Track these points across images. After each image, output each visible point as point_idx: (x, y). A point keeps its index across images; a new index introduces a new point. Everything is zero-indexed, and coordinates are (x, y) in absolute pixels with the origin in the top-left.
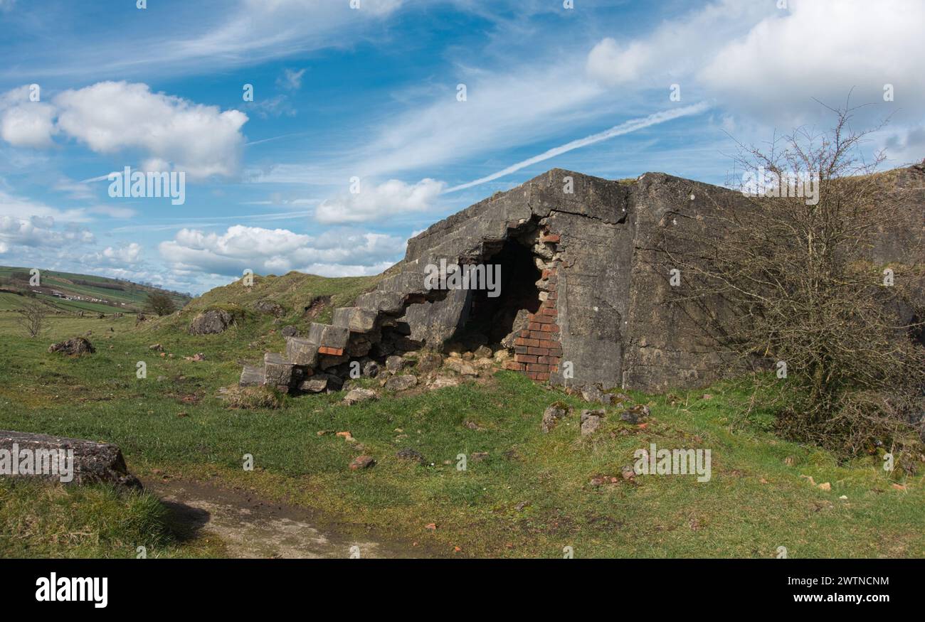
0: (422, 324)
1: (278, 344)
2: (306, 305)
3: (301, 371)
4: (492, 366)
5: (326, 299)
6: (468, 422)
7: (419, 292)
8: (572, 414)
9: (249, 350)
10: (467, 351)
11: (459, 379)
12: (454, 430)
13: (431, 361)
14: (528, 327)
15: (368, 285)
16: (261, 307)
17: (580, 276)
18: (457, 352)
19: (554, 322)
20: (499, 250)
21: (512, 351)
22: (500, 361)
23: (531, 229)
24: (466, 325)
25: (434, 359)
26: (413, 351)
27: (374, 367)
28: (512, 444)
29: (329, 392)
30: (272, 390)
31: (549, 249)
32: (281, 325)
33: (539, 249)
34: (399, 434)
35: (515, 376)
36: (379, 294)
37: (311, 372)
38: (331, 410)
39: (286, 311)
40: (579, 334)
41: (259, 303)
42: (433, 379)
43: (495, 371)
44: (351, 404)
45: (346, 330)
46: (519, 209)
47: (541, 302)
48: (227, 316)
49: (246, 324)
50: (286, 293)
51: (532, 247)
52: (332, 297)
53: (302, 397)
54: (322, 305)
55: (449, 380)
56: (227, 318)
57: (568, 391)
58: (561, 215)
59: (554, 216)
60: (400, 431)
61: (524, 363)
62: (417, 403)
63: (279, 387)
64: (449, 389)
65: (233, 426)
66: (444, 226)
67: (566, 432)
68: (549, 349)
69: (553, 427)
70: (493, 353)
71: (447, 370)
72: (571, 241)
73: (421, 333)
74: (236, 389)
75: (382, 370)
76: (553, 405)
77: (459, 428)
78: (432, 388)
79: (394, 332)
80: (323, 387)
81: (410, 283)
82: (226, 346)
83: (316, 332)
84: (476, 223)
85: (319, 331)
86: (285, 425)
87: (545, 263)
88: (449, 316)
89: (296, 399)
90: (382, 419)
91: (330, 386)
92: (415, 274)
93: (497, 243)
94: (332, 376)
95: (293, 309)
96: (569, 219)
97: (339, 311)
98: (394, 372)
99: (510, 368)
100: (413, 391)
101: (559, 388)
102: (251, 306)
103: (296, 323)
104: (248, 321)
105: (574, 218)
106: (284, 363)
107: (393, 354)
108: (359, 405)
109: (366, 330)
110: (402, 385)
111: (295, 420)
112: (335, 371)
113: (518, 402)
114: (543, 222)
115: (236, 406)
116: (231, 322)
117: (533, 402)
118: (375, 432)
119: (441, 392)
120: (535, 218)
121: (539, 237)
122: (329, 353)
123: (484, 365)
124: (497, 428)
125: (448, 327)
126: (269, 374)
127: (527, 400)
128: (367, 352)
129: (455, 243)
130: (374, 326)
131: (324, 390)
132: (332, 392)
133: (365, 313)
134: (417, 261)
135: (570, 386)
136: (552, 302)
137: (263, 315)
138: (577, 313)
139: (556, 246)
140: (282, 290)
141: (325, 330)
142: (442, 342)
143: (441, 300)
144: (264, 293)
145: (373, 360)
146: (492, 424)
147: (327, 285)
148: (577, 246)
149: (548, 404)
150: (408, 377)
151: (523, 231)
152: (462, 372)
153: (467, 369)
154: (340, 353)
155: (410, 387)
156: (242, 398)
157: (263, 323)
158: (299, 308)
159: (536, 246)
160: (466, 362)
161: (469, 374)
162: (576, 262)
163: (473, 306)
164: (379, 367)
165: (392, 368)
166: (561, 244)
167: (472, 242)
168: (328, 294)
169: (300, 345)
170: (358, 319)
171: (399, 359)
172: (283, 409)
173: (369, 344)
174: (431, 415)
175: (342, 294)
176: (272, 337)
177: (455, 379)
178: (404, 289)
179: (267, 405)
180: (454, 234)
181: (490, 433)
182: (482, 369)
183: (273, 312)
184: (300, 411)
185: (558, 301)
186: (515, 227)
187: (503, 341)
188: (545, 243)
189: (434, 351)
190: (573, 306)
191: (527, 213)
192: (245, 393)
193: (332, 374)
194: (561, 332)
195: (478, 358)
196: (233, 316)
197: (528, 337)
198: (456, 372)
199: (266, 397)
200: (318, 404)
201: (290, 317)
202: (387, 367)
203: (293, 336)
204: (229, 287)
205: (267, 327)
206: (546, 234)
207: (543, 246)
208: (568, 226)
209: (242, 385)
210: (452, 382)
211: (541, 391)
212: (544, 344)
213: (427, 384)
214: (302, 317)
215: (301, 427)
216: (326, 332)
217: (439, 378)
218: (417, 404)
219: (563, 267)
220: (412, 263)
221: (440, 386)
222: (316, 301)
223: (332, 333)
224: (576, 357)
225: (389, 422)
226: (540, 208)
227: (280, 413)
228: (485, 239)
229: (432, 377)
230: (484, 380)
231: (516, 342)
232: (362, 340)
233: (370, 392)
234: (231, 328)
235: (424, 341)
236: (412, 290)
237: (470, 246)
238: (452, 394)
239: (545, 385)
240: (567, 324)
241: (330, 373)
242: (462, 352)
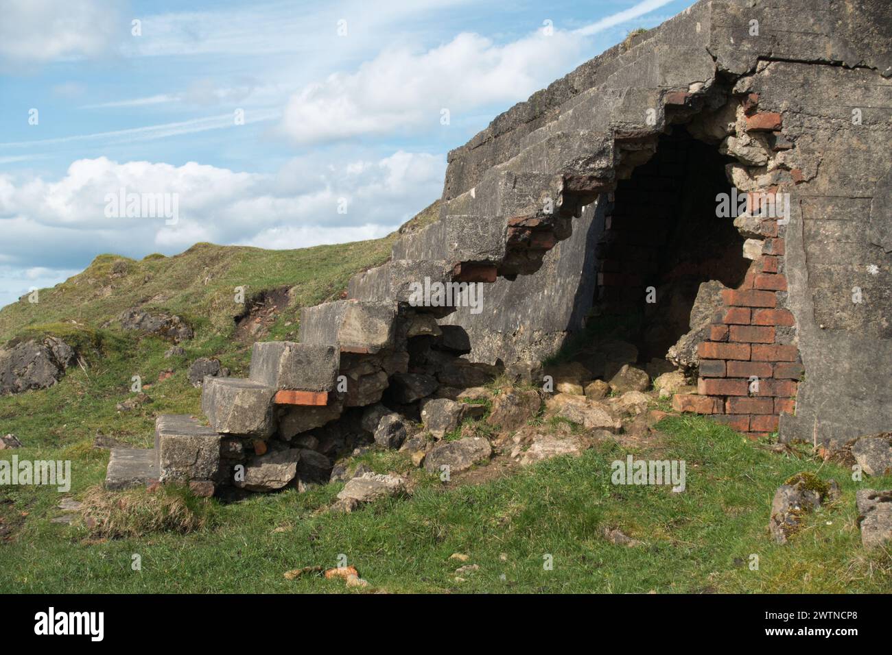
0: (492, 331)
1: (181, 399)
2: (236, 313)
3: (239, 446)
4: (651, 407)
5: (280, 295)
6: (607, 531)
7: (482, 257)
8: (836, 499)
9: (117, 417)
10: (594, 379)
11: (581, 439)
12: (579, 549)
13: (517, 405)
14: (725, 318)
15: (370, 257)
16: (139, 324)
17: (831, 198)
18: (572, 382)
19: (780, 304)
20: (650, 155)
21: (691, 373)
22: (667, 395)
23: (716, 104)
24: (587, 325)
25: (523, 401)
26: (479, 385)
27: (397, 426)
28: (708, 572)
29: (303, 487)
30: (179, 493)
31: (758, 144)
32: (185, 359)
33: (737, 145)
34: (459, 564)
35: (702, 426)
36: (398, 266)
37: (260, 446)
38: (311, 524)
39: (193, 327)
40: (837, 328)
41: (132, 316)
42: (527, 443)
43: (658, 418)
44: (353, 508)
45: (331, 350)
46: (687, 61)
47: (748, 262)
48: (63, 351)
49: (108, 363)
50: (190, 290)
51: (721, 142)
52: (291, 291)
53: (246, 502)
54: (272, 311)
55: (560, 442)
56: (63, 354)
57: (821, 454)
58: (782, 67)
59: (767, 70)
60: (463, 557)
61: (720, 396)
62: (496, 495)
63: (193, 484)
64: (561, 463)
65: (97, 577)
66: (525, 116)
67: (827, 541)
68: (774, 363)
69: (796, 531)
70: (650, 381)
71: (555, 421)
72: (807, 124)
73: (490, 350)
74: (97, 498)
75: (414, 431)
76: (793, 482)
77: (588, 545)
78: (524, 462)
79: (435, 348)
80: (288, 477)
81: (461, 240)
82: (65, 414)
83: (266, 361)
84: (594, 101)
85: (273, 358)
86: (213, 564)
87: (751, 177)
88: (549, 307)
89: (232, 508)
90: (423, 536)
91: (304, 473)
92: (473, 220)
93: (645, 138)
94: (306, 453)
95: (210, 323)
96: (799, 74)
97: (313, 313)
98: (439, 434)
99: (690, 409)
100: (486, 472)
101: (803, 448)
102: (115, 325)
103: (218, 351)
104: (112, 356)
105: (811, 72)
106: (199, 432)
107: (435, 395)
108: (369, 510)
109: (373, 347)
110: (460, 459)
111: (233, 553)
112: (312, 442)
113: (713, 480)
114: (742, 86)
115: (100, 535)
116: (74, 362)
117: (747, 480)
118: (409, 565)
119: (544, 468)
120: (724, 80)
121: (735, 120)
122: (298, 402)
123: (633, 406)
124: (671, 540)
125: (549, 334)
126: (171, 457)
127: (732, 476)
128: (380, 396)
129: (553, 147)
130: (390, 338)
131: (292, 484)
132: (310, 486)
133: (370, 311)
134: (473, 192)
135: (826, 442)
136: (773, 259)
137: (143, 341)
138: (831, 279)
139: (775, 138)
140: (180, 284)
141: (286, 353)
142: (539, 363)
143: (532, 272)
144: (142, 294)
145: (394, 411)
146: (659, 530)
147: (278, 265)
148: (821, 134)
149: (778, 482)
150: (473, 442)
151: (698, 110)
152: (587, 424)
153: (598, 416)
154: (322, 400)
155: (477, 464)
156: (114, 514)
157: (145, 357)
158: (221, 320)
159: (730, 140)
160: (595, 403)
161: (603, 428)
162: (821, 168)
163: (601, 282)
164: (407, 426)
165: (435, 426)
166: (784, 132)
167: (590, 142)
168: (281, 285)
169: (234, 389)
170: (357, 324)
171: (450, 406)
172: (204, 531)
173: (383, 377)
174: (528, 520)
175: (313, 283)
176: (167, 387)
177: (572, 439)
178: (450, 252)
179: (170, 525)
180: (549, 128)
181: (657, 550)
182: (629, 414)
183: (166, 333)
184: (243, 532)
185: (785, 257)
186: (682, 103)
187: (672, 352)
188: (751, 132)
189: (524, 382)
190: (819, 266)
191: (704, 69)
192: (118, 505)
193: (307, 448)
194: (797, 326)
195: (620, 393)
196: (77, 350)
197: (725, 340)
198: (574, 425)
199: (166, 509)
200: (280, 514)
201: (203, 340)
202: (425, 424)
203: (215, 375)
204: (60, 288)
205: (155, 367)
206: (750, 113)
207: (746, 139)
208: (799, 91)
209: (112, 487)
210: (567, 447)
211: (762, 455)
212: (761, 352)
213: (513, 454)
214: (231, 338)
215: (248, 566)
216: (289, 359)
217: (539, 440)
218: (494, 498)
219: (792, 183)
220: (461, 197)
221: (542, 456)
222: (257, 301)
223: (301, 360)
224: (835, 378)
225: (437, 540)
226: (734, 57)
227: (200, 540)
228: (617, 132)
229: (523, 440)
230: (635, 437)
231: (700, 352)
232: (368, 369)
233: (392, 481)
234: (73, 374)
235: (499, 362)
236: (467, 255)
237: (586, 151)
238: (570, 472)
239: (770, 442)
240: (808, 307)
241: (302, 447)
242: (584, 382)
